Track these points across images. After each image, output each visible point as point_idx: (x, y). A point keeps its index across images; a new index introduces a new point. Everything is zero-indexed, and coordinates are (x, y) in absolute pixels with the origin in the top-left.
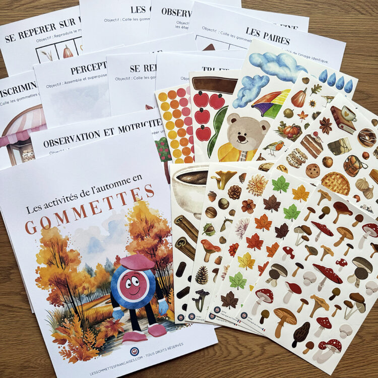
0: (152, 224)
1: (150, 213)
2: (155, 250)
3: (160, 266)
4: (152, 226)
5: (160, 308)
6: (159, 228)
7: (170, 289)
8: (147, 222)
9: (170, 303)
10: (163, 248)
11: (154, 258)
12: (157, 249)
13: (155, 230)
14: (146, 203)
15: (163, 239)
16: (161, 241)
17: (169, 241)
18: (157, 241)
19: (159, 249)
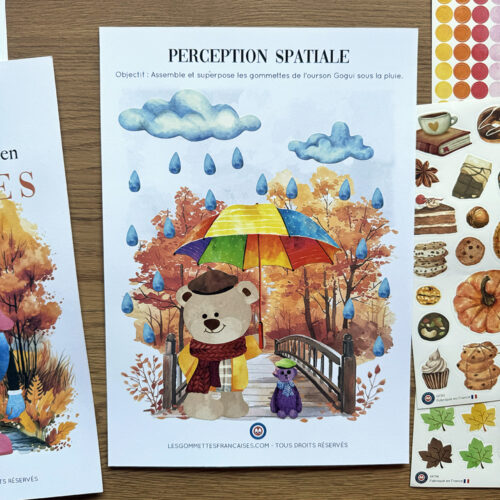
0: (21, 249)
1: (20, 227)
2: (18, 298)
3: (23, 330)
4: (20, 254)
6: (32, 260)
7: (34, 376)
8: (11, 243)
9: (30, 401)
10: (33, 298)
11: (13, 313)
12: (22, 297)
13: (24, 263)
14: (17, 207)
15: (36, 283)
16: (31, 285)
17: (45, 290)
18: (24, 283)
19: (25, 298)
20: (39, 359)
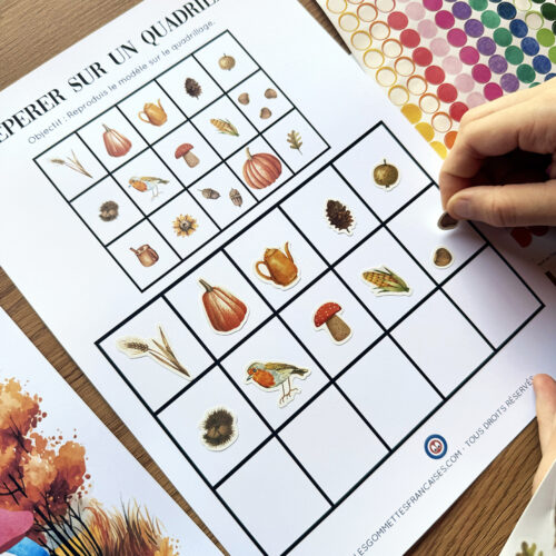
2: (16, 475)
3: (49, 513)
6: (4, 412)
10: (36, 460)
11: (23, 500)
12: (20, 470)
15: (27, 437)
16: (23, 445)
17: (44, 436)
18: (11, 450)
19: (26, 467)
20: (97, 534)
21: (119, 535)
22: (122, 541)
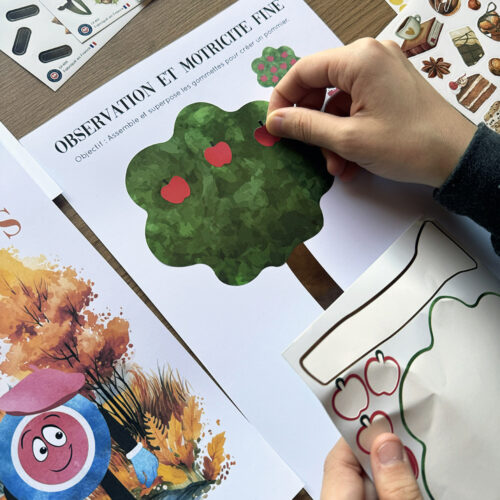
0: (41, 291)
1: (26, 269)
2: (71, 344)
3: (98, 375)
4: (44, 296)
5: (139, 471)
6: (62, 293)
7: (143, 416)
8: (27, 292)
9: (158, 448)
10: (88, 332)
11: (77, 364)
12: (74, 340)
13: (54, 302)
14: (10, 251)
15: (81, 313)
16: (77, 320)
17: (95, 313)
18: (67, 323)
19: (79, 338)
20: (137, 392)
21: (155, 393)
22: (158, 398)
